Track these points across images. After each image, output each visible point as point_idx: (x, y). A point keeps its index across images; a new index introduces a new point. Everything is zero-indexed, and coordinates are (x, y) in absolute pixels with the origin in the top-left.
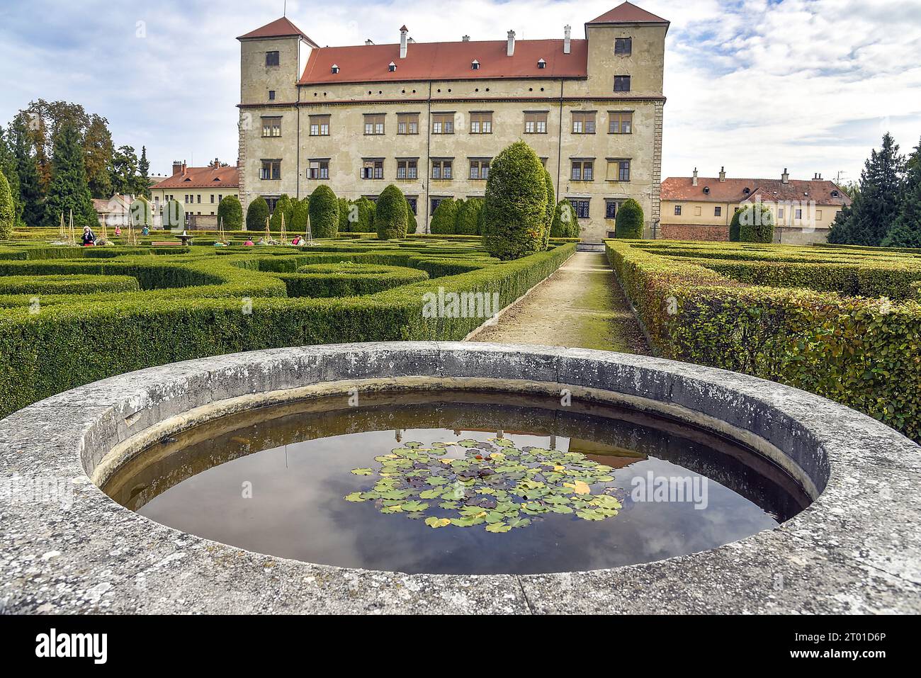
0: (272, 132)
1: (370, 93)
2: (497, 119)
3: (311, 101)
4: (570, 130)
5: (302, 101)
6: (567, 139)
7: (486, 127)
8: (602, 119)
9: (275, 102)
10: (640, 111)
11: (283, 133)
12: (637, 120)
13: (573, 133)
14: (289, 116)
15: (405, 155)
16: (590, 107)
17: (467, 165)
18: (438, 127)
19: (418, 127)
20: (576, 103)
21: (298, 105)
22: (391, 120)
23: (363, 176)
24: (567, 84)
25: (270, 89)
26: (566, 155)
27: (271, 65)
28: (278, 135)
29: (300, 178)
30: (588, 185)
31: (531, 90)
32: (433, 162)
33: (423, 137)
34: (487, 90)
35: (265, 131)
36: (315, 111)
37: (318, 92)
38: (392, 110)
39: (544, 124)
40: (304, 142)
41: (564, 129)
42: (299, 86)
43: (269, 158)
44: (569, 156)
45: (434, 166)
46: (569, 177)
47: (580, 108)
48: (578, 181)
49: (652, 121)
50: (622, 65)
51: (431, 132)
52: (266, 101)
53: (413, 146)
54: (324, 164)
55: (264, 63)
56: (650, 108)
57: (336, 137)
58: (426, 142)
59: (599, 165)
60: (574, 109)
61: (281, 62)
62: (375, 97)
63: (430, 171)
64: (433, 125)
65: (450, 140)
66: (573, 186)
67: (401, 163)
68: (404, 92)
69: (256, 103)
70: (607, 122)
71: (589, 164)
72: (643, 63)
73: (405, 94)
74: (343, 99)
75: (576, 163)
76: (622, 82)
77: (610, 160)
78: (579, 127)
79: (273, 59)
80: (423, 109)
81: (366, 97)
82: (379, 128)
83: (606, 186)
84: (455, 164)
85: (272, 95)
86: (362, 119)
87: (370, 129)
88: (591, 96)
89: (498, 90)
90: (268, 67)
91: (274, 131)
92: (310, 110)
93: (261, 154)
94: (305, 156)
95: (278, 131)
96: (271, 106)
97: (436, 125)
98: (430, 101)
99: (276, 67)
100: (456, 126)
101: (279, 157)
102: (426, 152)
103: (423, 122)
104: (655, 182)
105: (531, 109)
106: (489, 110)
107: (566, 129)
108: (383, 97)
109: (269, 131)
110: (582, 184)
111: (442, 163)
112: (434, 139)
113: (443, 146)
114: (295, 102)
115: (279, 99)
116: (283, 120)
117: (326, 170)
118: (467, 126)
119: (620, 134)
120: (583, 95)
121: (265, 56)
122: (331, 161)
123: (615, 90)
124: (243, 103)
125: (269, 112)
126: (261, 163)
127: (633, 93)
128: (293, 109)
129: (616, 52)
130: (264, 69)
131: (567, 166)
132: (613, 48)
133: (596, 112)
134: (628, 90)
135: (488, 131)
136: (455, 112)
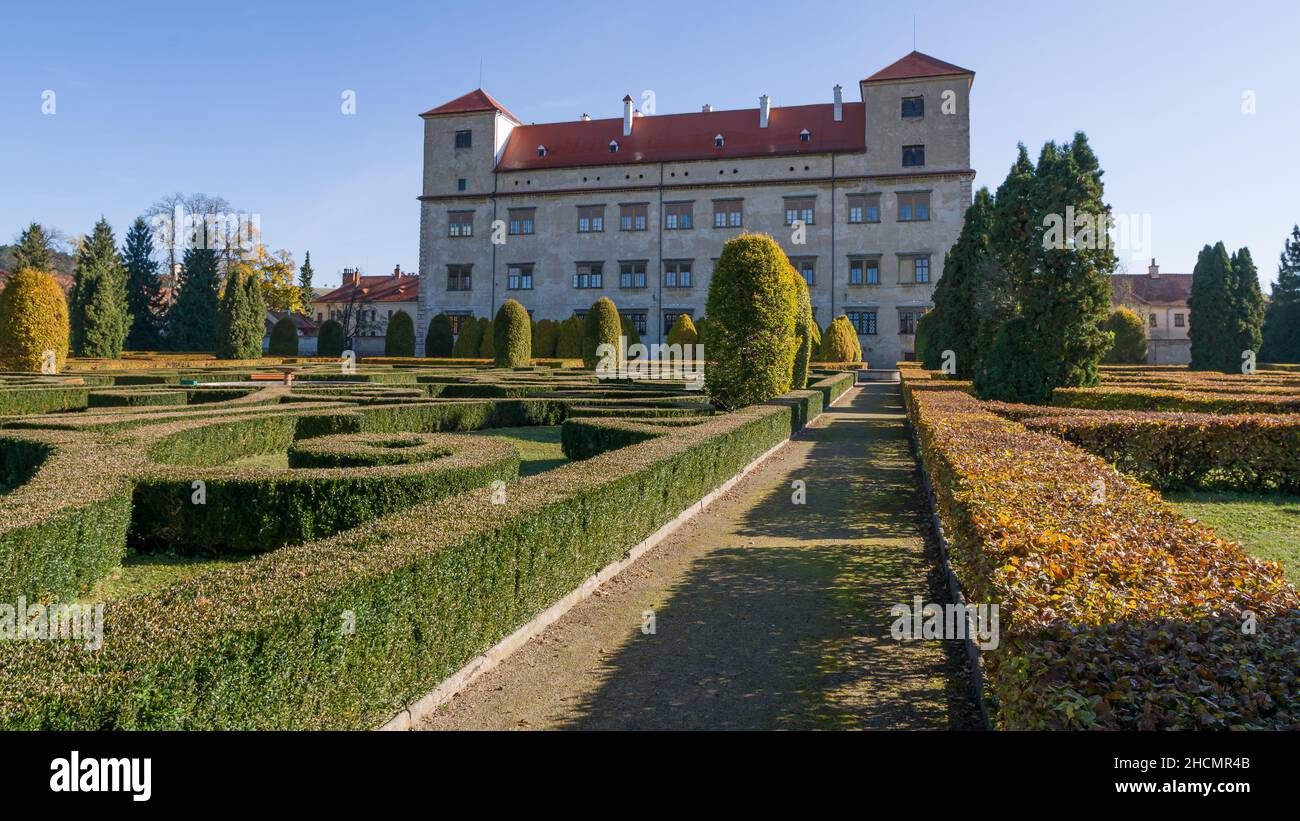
0: (461, 231)
1: (585, 179)
2: (749, 209)
3: (510, 191)
4: (845, 219)
5: (500, 190)
6: (843, 231)
7: (735, 218)
8: (889, 203)
9: (465, 192)
10: (940, 189)
11: (475, 231)
12: (936, 203)
13: (850, 223)
14: (482, 209)
15: (630, 256)
16: (873, 187)
17: (711, 268)
18: (672, 220)
19: (646, 221)
20: (853, 184)
21: (494, 196)
22: (613, 212)
23: (576, 285)
24: (839, 159)
25: (461, 177)
26: (841, 252)
27: (462, 147)
28: (469, 234)
29: (497, 289)
30: (874, 290)
31: (792, 169)
32: (667, 267)
33: (653, 234)
34: (735, 171)
35: (452, 229)
36: (516, 203)
37: (520, 180)
38: (613, 201)
39: (810, 212)
41: (838, 218)
42: (496, 172)
43: (456, 262)
44: (846, 252)
45: (668, 271)
46: (846, 280)
47: (858, 190)
48: (859, 285)
49: (957, 203)
50: (912, 133)
51: (663, 227)
52: (455, 191)
53: (640, 245)
54: (527, 270)
55: (453, 145)
56: (952, 185)
57: (542, 236)
58: (656, 240)
59: (888, 263)
60: (850, 191)
61: (474, 144)
62: (591, 184)
63: (663, 278)
64: (666, 219)
65: (688, 237)
66: (853, 293)
67: (626, 268)
68: (628, 177)
69: (442, 194)
70: (896, 206)
71: (874, 263)
72: (941, 128)
73: (629, 180)
74: (552, 188)
75: (856, 262)
76: (913, 155)
77: (901, 256)
78: (857, 214)
79: (463, 140)
80: (652, 197)
81: (580, 185)
82: (597, 223)
83: (898, 291)
84: (696, 267)
85: (462, 183)
86: (576, 213)
87: (585, 224)
88: (872, 173)
89: (750, 169)
90: (458, 150)
91: (464, 229)
92: (510, 203)
93: (446, 258)
94: (502, 261)
95: (469, 229)
96: (459, 197)
97: (670, 217)
98: (662, 187)
99: (467, 150)
100: (697, 219)
101: (470, 262)
102: (657, 252)
103: (654, 214)
105: (793, 194)
106: (737, 196)
107: (840, 218)
108: (602, 184)
109: (457, 229)
110: (865, 290)
111: (678, 267)
112: (667, 236)
113: (679, 245)
114: (490, 192)
115: (472, 189)
116: (476, 215)
117: (529, 278)
118: (710, 218)
119: (915, 221)
120: (862, 173)
121: (453, 136)
122: (536, 266)
123: (905, 164)
124: (426, 195)
125: (458, 206)
126: (446, 269)
127: (930, 166)
128: (488, 200)
129: (903, 115)
130: (453, 152)
131: (843, 265)
132: (899, 110)
133: (880, 194)
134: (922, 163)
135: (738, 224)
136: (694, 201)
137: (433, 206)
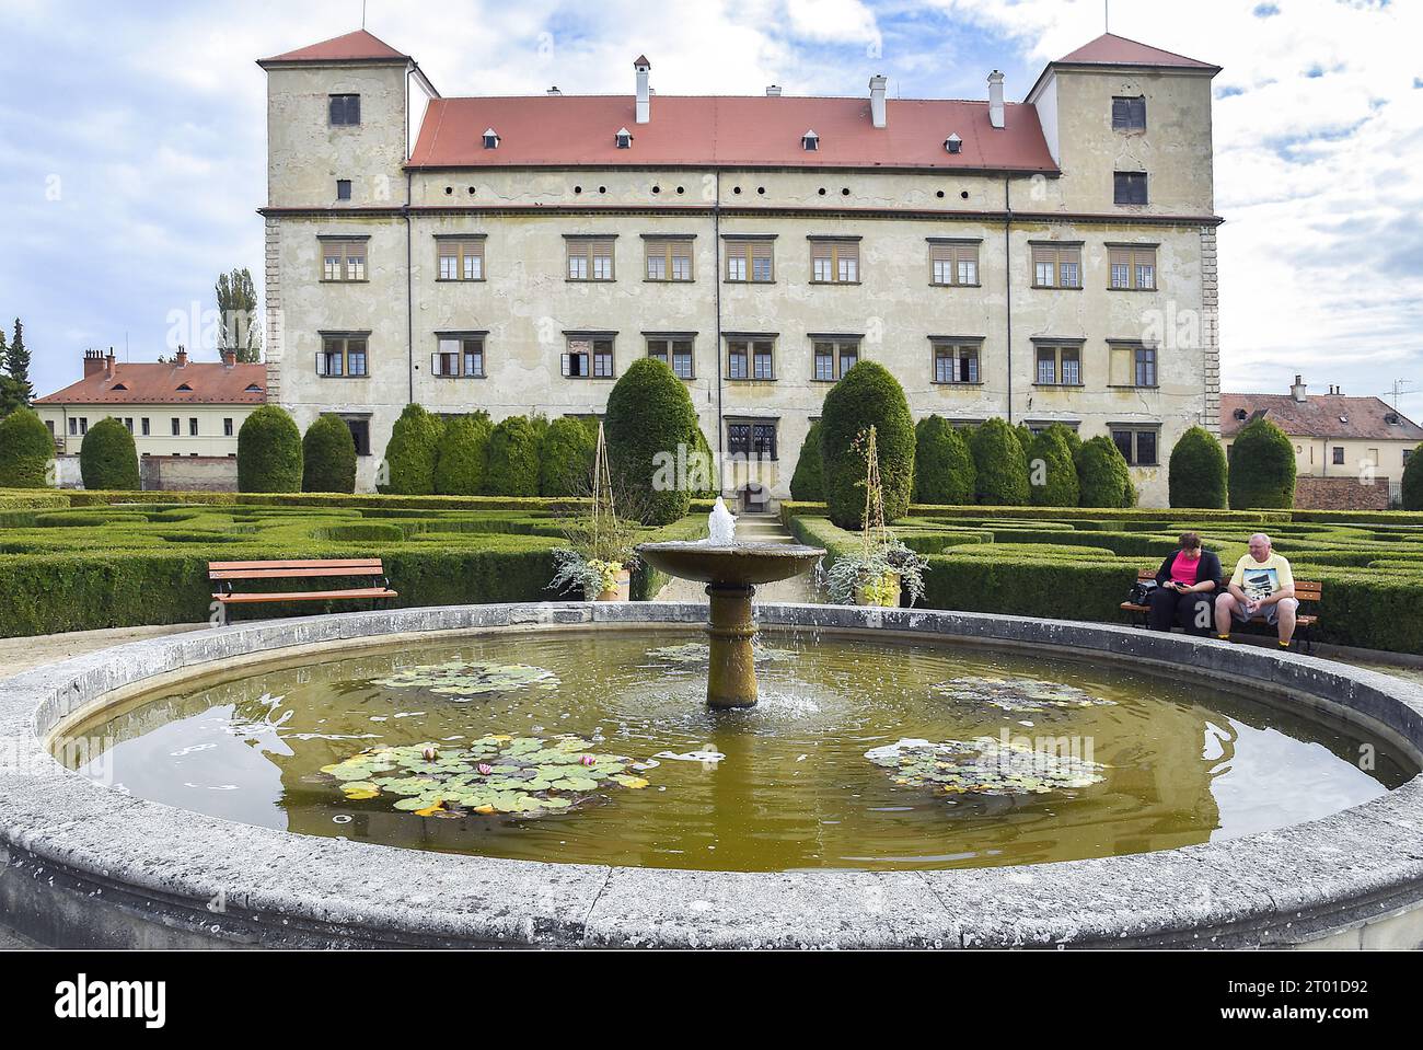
0: (344, 271)
1: (578, 190)
2: (869, 253)
3: (438, 204)
4: (1028, 281)
5: (417, 203)
6: (1024, 299)
7: (847, 269)
8: (1094, 260)
9: (352, 204)
10: (1172, 245)
11: (373, 274)
12: (1166, 260)
13: (1035, 287)
14: (386, 235)
15: (665, 326)
16: (1069, 233)
17: (808, 350)
18: (739, 269)
19: (692, 266)
20: (1038, 226)
21: (406, 213)
22: (630, 250)
23: (566, 372)
24: (1017, 186)
25: (340, 176)
26: (1023, 333)
27: (342, 122)
28: (361, 277)
29: (417, 374)
30: (1073, 394)
31: (940, 195)
32: (731, 345)
33: (704, 288)
34: (846, 192)
35: (328, 268)
36: (449, 226)
37: (455, 187)
38: (630, 229)
39: (971, 266)
40: (424, 293)
41: (1016, 278)
42: (410, 171)
43: (338, 328)
44: (1031, 334)
45: (731, 353)
46: (1031, 378)
47: (1047, 236)
48: (1051, 386)
49: (1196, 266)
50: (1129, 152)
51: (722, 279)
52: (331, 201)
53: (681, 307)
54: (474, 343)
55: (323, 117)
56: (1189, 239)
57: (497, 285)
58: (711, 299)
59: (1093, 354)
60: (1035, 237)
61: (365, 116)
62: (590, 199)
63: (723, 364)
64: (728, 264)
65: (766, 295)
66: (1041, 398)
67: (656, 344)
68: (656, 190)
69: (304, 204)
70: (1105, 266)
71: (1072, 351)
72: (1171, 149)
73: (659, 196)
74: (515, 203)
75: (1045, 350)
76: (1130, 185)
77: (1115, 344)
78: (1047, 274)
79: (345, 111)
80: (703, 228)
81: (570, 199)
82: (602, 267)
83: (1110, 398)
84: (780, 348)
85: (344, 187)
86: (562, 247)
87: (580, 268)
88: (1069, 210)
89: (869, 193)
90: (335, 128)
91: (351, 268)
92: (437, 225)
93: (317, 320)
94: (426, 326)
95: (360, 268)
96: (341, 213)
97: (733, 263)
98: (718, 212)
99: (354, 129)
100: (780, 266)
101: (365, 328)
102: (713, 320)
103: (704, 255)
104: (1209, 389)
105: (942, 234)
106: (850, 233)
107: (1020, 278)
108: (608, 200)
109: (337, 268)
110: (1060, 394)
111: (751, 345)
112: (729, 293)
113: (750, 310)
114: (401, 205)
115: (363, 198)
116: (372, 246)
117: (478, 357)
118: (805, 266)
119: (1134, 290)
120: (1052, 209)
121: (325, 103)
122: (489, 338)
123: (1117, 201)
124: (274, 207)
125: (336, 227)
126: (319, 340)
127: (1154, 209)
128: (394, 220)
129: (1115, 124)
130: (325, 130)
131: (1025, 356)
132: (1109, 115)
133: (1080, 244)
134: (1143, 201)
135: (852, 279)
136: (774, 237)
137: (287, 227)
